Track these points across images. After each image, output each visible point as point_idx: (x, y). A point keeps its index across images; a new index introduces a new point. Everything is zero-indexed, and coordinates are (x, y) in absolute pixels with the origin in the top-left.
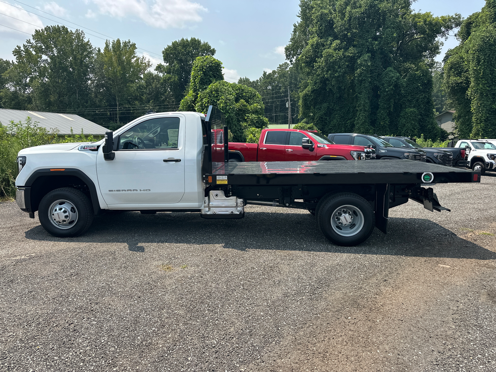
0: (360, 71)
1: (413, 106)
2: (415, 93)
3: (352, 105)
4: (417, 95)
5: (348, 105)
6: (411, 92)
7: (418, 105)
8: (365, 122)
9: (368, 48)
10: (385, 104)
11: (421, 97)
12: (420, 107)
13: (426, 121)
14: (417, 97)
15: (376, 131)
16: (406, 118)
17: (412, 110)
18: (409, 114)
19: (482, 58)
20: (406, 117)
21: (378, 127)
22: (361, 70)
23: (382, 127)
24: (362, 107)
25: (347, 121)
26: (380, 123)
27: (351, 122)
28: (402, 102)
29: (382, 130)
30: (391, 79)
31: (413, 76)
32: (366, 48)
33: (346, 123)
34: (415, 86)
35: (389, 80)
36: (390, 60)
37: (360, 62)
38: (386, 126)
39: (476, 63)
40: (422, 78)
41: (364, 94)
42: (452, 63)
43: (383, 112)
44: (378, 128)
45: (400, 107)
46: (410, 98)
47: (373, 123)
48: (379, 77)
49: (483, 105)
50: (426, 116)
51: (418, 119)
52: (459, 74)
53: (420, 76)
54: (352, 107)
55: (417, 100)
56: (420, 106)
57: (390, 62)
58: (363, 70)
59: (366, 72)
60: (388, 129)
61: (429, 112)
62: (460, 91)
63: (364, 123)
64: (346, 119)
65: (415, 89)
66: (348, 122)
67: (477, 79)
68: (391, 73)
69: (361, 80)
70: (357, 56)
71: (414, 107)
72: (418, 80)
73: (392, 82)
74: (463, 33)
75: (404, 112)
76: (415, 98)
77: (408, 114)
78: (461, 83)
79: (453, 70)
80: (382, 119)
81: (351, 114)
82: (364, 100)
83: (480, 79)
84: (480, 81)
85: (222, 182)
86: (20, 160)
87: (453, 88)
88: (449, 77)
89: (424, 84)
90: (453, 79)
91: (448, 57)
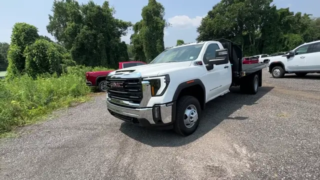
4: (123, 51)
6: (121, 50)
8: (106, 63)
10: (112, 55)
11: (125, 52)
17: (123, 57)
19: (147, 38)
24: (104, 56)
28: (118, 54)
31: (120, 44)
32: (100, 31)
34: (122, 48)
37: (99, 36)
39: (145, 40)
40: (123, 45)
41: (104, 51)
42: (135, 40)
43: (112, 59)
46: (121, 53)
47: (109, 63)
48: (108, 44)
52: (138, 44)
55: (124, 54)
56: (125, 56)
57: (110, 38)
58: (101, 40)
59: (103, 41)
61: (128, 58)
62: (139, 50)
68: (113, 42)
69: (101, 45)
70: (97, 34)
73: (114, 46)
74: (135, 29)
75: (120, 58)
78: (140, 47)
79: (136, 42)
80: (112, 61)
81: (98, 60)
82: (104, 53)
83: (147, 46)
85: (244, 75)
86: (165, 79)
87: (137, 49)
88: (135, 44)
89: (124, 47)
90: (137, 46)
91: (132, 37)
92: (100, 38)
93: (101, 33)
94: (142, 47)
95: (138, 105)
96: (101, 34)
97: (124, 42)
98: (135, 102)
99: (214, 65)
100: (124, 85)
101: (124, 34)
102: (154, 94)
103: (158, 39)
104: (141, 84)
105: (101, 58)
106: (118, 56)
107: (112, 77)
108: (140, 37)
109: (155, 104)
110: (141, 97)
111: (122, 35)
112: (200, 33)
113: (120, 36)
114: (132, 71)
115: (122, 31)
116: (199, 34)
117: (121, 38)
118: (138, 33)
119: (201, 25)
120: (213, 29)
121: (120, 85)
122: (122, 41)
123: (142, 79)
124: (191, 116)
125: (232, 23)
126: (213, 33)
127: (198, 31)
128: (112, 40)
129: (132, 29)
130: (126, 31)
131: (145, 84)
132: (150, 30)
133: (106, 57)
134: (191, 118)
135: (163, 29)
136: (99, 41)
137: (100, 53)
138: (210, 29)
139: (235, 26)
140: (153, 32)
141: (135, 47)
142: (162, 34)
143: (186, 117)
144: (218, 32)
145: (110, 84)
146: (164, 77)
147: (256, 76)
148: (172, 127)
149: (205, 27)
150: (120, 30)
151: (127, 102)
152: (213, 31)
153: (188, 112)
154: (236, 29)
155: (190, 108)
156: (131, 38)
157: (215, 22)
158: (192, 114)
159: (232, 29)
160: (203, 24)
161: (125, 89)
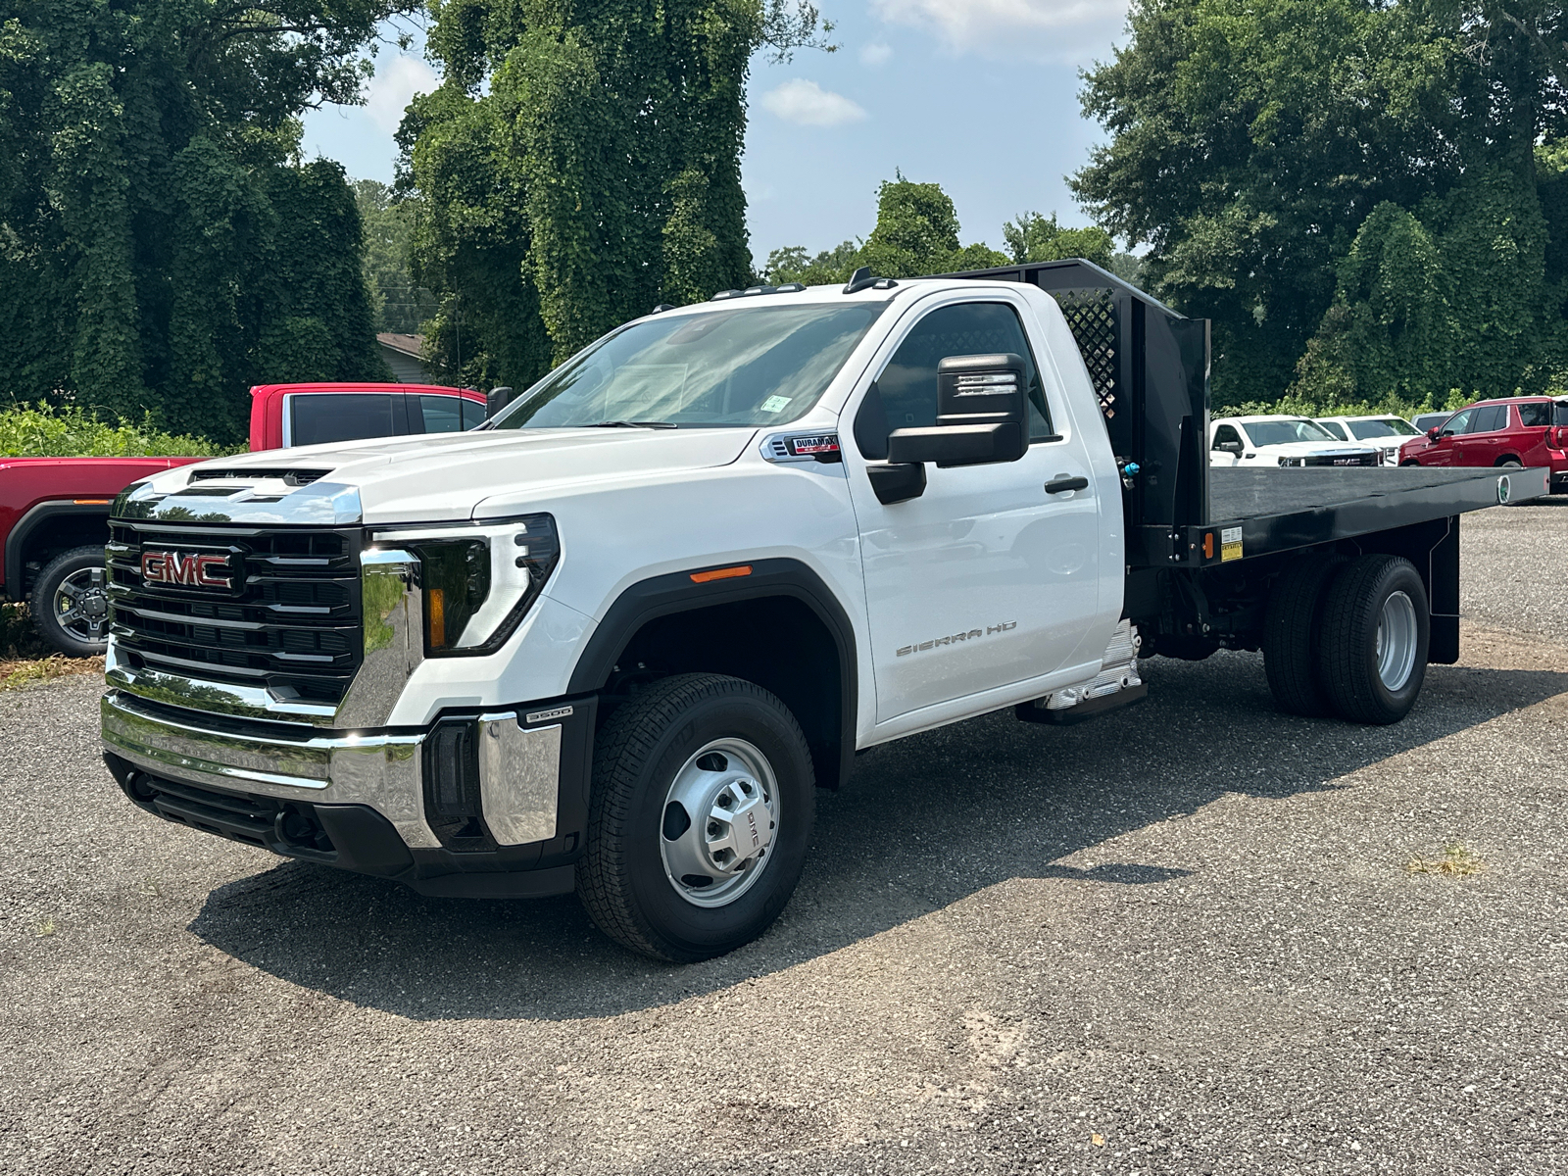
0: (77, 139)
1: (308, 309)
2: (309, 256)
3: (34, 290)
4: (317, 264)
5: (13, 291)
6: (289, 251)
7: (326, 304)
8: (128, 370)
9: (94, 38)
10: (200, 293)
11: (332, 273)
12: (334, 315)
13: (358, 368)
14: (318, 274)
15: (172, 412)
16: (291, 359)
17: (309, 322)
18: (302, 342)
19: (569, 145)
20: (290, 353)
21: (180, 395)
22: (82, 133)
23: (199, 393)
24: (107, 301)
25: (21, 366)
26: (188, 378)
27: (45, 373)
28: (262, 289)
29: (198, 408)
30: (217, 188)
31: (287, 185)
32: (83, 36)
33: (20, 377)
34: (304, 228)
35: (211, 189)
36: (188, 102)
37: (69, 94)
38: (217, 389)
39: (551, 162)
40: (323, 196)
41: (110, 243)
42: (447, 151)
43: (194, 330)
44: (181, 400)
45: (254, 309)
46: (292, 274)
47: (156, 375)
48: (156, 174)
49: (588, 313)
50: (356, 349)
51: (335, 363)
52: (477, 195)
53: (315, 190)
54: (37, 303)
55: (321, 286)
56: (333, 310)
57: (190, 112)
58: (90, 133)
59: (105, 144)
60: (222, 401)
61: (363, 334)
62: (486, 259)
63: (125, 374)
64: (15, 355)
65: (305, 239)
66: (26, 371)
67: (562, 217)
68: (213, 162)
69: (85, 179)
70: (49, 66)
71: (313, 314)
72: (308, 201)
73: (227, 204)
74: (456, 42)
75: (277, 332)
76: (311, 277)
77: (294, 339)
78: (492, 229)
79: (456, 176)
80: (195, 358)
81: (35, 334)
82: (111, 271)
83: (571, 223)
84: (569, 227)
85: (1232, 553)
86: (519, 541)
87: (467, 245)
88: (443, 201)
89: (334, 223)
90: (464, 214)
91: (415, 124)
92: (76, 111)
93: (95, 54)
94: (516, 228)
95: (329, 711)
96: (98, 73)
97: (329, 173)
98: (307, 694)
99: (930, 467)
100: (239, 568)
101: (342, 89)
102: (442, 642)
103: (678, 166)
104: (356, 570)
105: (70, 321)
106: (256, 309)
107: (156, 512)
108: (501, 128)
109: (445, 711)
110: (351, 657)
111: (315, 96)
112: (1120, 121)
113: (297, 105)
114: (306, 476)
115: (311, 53)
116: (1108, 139)
117: (306, 118)
118: (485, 86)
119: (1127, 42)
120: (1248, 93)
121: (213, 570)
122: (308, 158)
123: (365, 533)
124: (718, 812)
125: (1434, 54)
126: (1243, 138)
127: (1095, 105)
128: (199, 142)
129: (422, 39)
130: (362, 52)
131: (386, 567)
132: (605, 66)
133: (131, 311)
134: (717, 828)
135: (735, 64)
136: (63, 139)
137: (68, 265)
138: (1216, 90)
139: (1467, 78)
140: (634, 92)
141: (441, 223)
142: (728, 114)
143: (678, 820)
144: (1291, 122)
145: (136, 560)
146: (519, 528)
147: (1402, 568)
148: (560, 881)
149: (1166, 65)
150: (292, 39)
151: (255, 697)
152: (1251, 111)
153: (695, 791)
154: (1477, 105)
155: (714, 762)
156: (402, 138)
157: (1270, 34)
158: (726, 801)
159: (1428, 101)
160: (1146, 43)
161: (247, 602)
